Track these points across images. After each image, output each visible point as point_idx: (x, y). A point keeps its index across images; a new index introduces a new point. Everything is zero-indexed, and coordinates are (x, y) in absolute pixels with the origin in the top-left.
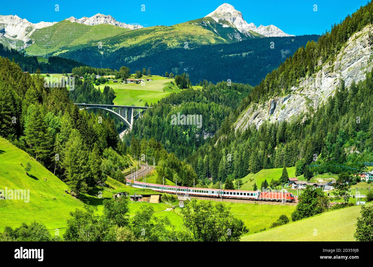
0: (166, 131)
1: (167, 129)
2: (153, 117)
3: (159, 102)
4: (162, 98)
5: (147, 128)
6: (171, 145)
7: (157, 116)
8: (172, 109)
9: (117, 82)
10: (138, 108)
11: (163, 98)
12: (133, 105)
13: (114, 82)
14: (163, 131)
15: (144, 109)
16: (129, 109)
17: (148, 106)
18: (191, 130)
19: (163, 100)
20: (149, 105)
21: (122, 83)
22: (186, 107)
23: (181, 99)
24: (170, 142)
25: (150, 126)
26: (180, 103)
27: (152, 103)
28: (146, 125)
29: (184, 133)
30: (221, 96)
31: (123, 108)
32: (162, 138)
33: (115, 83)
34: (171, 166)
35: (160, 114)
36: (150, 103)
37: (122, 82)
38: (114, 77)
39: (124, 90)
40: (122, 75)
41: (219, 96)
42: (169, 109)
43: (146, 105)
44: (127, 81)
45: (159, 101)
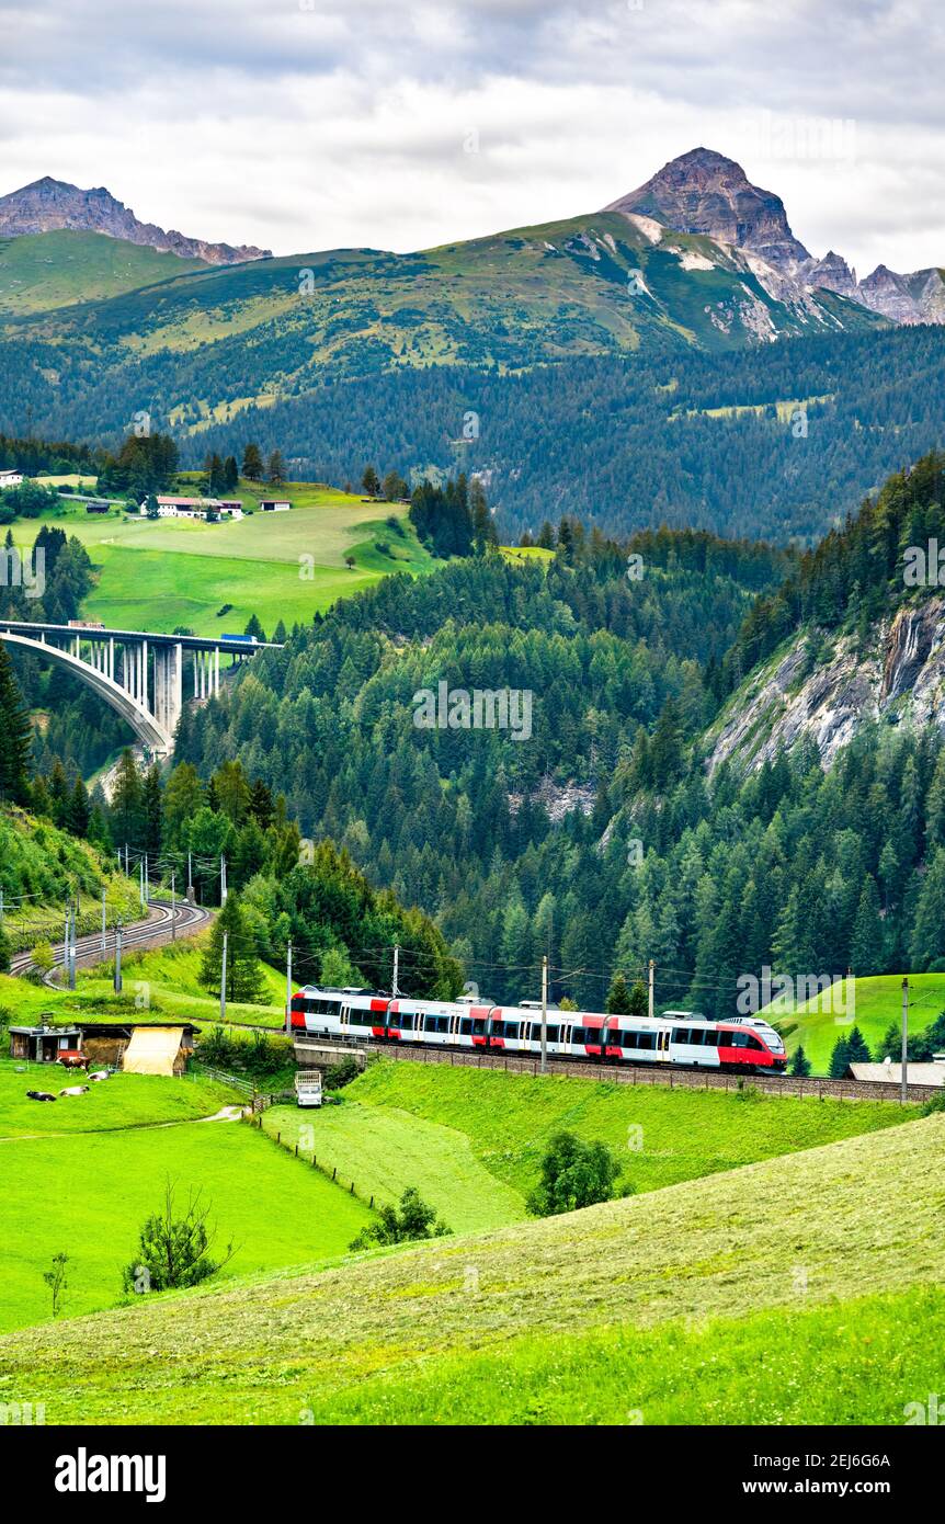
0: (350, 770)
1: (359, 759)
2: (286, 699)
3: (318, 619)
4: (335, 602)
5: (252, 753)
6: (376, 846)
7: (306, 690)
8: (385, 658)
9: (103, 510)
10: (209, 647)
11: (340, 601)
12: (186, 632)
13: (90, 510)
14: (333, 771)
15: (241, 653)
16: (162, 647)
17: (262, 638)
18: (480, 770)
19: (341, 608)
20: (269, 635)
21: (133, 517)
22: (460, 649)
23: (436, 608)
24: (371, 826)
25: (267, 745)
26: (429, 628)
27: (281, 623)
28: (248, 738)
29: (445, 785)
30: (648, 603)
31: (130, 643)
32: (329, 807)
33: (95, 514)
34: (315, 907)
35: (323, 683)
36: (274, 625)
37: (133, 510)
38: (91, 481)
39: (139, 551)
40: (132, 476)
41: (641, 602)
42: (372, 659)
43: (254, 628)
44: (157, 506)
45: (322, 614)
